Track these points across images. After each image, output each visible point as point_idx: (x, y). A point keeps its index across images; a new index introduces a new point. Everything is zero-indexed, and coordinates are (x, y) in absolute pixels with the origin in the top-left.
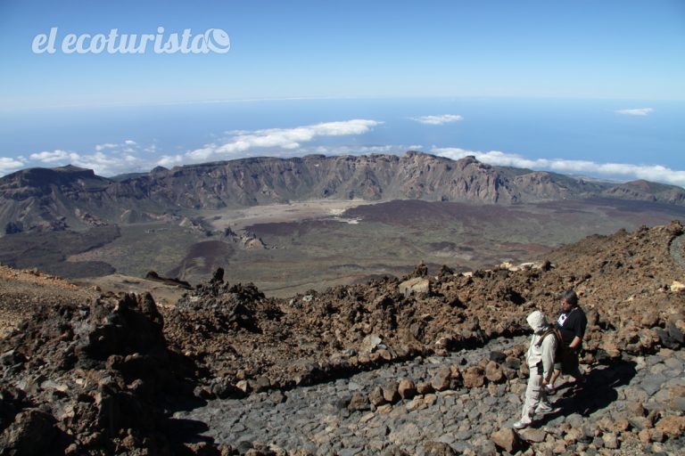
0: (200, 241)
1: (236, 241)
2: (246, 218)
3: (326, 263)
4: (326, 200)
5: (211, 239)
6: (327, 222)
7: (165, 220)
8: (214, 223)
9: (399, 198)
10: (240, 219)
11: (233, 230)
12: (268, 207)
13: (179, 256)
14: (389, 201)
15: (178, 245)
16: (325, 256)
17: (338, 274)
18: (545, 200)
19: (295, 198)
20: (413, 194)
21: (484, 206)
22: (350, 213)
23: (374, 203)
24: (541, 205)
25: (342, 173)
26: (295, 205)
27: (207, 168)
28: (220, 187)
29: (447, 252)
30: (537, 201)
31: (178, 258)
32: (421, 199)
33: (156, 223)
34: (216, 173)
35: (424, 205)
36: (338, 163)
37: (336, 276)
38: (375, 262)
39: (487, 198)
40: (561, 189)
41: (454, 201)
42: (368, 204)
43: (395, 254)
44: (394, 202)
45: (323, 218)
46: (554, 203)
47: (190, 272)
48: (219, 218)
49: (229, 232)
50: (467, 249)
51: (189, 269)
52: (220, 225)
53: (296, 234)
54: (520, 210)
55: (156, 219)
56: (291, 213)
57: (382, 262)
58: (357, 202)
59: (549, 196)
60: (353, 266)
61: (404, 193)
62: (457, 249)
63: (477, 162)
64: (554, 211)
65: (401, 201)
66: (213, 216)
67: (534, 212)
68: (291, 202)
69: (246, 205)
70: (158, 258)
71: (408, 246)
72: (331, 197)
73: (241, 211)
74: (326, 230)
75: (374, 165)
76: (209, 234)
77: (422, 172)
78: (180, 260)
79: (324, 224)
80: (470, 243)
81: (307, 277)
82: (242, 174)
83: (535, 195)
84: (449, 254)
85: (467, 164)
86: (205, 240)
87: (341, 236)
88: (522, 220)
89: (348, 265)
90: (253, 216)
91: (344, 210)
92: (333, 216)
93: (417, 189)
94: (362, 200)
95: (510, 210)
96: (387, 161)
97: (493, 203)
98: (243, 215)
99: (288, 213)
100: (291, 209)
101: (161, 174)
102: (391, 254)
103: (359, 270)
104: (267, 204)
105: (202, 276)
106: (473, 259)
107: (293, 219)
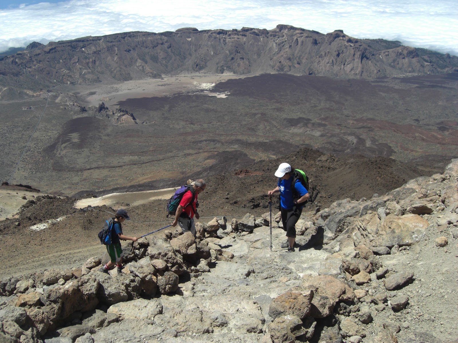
0: (75, 117)
1: (108, 116)
2: (120, 93)
3: (189, 138)
4: (197, 74)
5: (85, 115)
6: (197, 96)
7: (42, 97)
8: (90, 98)
9: (268, 72)
10: (114, 94)
11: (106, 105)
12: (141, 81)
13: (55, 132)
14: (257, 75)
15: (54, 122)
16: (190, 130)
17: (199, 149)
18: (410, 75)
19: (167, 73)
20: (281, 68)
21: (349, 81)
22: (219, 87)
23: (243, 77)
24: (405, 80)
25: (214, 47)
26: (167, 79)
27: (81, 44)
28: (94, 62)
29: (300, 128)
30: (402, 76)
31: (54, 134)
32: (289, 73)
33: (33, 99)
34: (90, 48)
35: (291, 79)
36: (210, 37)
37: (196, 151)
38: (233, 138)
39: (353, 72)
40: (426, 63)
41: (321, 75)
42: (237, 78)
43: (253, 129)
44: (262, 76)
45: (193, 92)
46: (418, 78)
47: (65, 147)
48: (94, 93)
49: (102, 108)
50: (320, 125)
51: (64, 145)
52: (94, 101)
53: (167, 107)
54: (383, 84)
55: (33, 96)
56: (163, 87)
57: (240, 137)
58: (227, 76)
59: (413, 71)
60: (214, 141)
61: (273, 67)
62: (310, 126)
63: (344, 36)
64: (416, 85)
65: (270, 74)
66: (88, 92)
67: (397, 87)
68: (163, 76)
69: (120, 80)
70: (36, 134)
71: (267, 121)
72: (203, 71)
73: (115, 86)
74: (194, 104)
75: (245, 39)
76: (84, 110)
77: (290, 46)
78: (56, 136)
79: (194, 98)
80: (325, 119)
81: (171, 152)
82: (116, 49)
83: (400, 69)
84: (301, 131)
85: (335, 38)
86: (80, 116)
87: (207, 111)
88: (383, 94)
89: (209, 140)
90: (127, 91)
91: (214, 85)
92: (202, 90)
93: (286, 63)
94: (232, 74)
95: (373, 84)
96: (257, 35)
97: (358, 77)
98: (117, 90)
99: (160, 87)
100: (163, 83)
101: (37, 51)
102: (249, 129)
103: (218, 145)
104: (140, 78)
105: (77, 151)
106: (322, 136)
107: (164, 94)
